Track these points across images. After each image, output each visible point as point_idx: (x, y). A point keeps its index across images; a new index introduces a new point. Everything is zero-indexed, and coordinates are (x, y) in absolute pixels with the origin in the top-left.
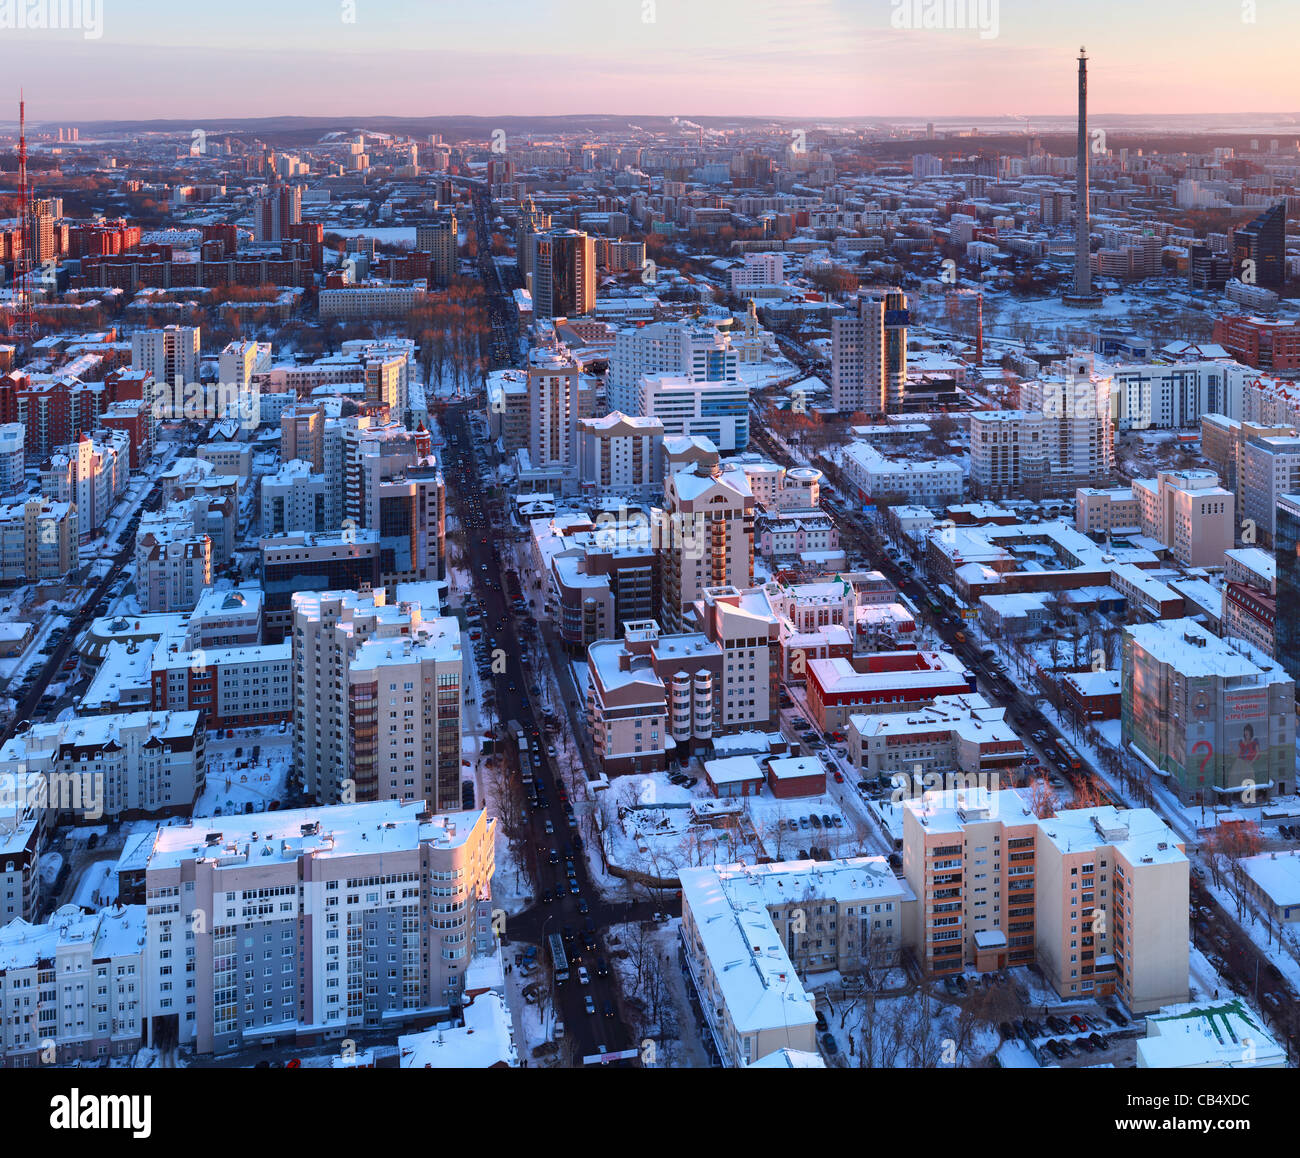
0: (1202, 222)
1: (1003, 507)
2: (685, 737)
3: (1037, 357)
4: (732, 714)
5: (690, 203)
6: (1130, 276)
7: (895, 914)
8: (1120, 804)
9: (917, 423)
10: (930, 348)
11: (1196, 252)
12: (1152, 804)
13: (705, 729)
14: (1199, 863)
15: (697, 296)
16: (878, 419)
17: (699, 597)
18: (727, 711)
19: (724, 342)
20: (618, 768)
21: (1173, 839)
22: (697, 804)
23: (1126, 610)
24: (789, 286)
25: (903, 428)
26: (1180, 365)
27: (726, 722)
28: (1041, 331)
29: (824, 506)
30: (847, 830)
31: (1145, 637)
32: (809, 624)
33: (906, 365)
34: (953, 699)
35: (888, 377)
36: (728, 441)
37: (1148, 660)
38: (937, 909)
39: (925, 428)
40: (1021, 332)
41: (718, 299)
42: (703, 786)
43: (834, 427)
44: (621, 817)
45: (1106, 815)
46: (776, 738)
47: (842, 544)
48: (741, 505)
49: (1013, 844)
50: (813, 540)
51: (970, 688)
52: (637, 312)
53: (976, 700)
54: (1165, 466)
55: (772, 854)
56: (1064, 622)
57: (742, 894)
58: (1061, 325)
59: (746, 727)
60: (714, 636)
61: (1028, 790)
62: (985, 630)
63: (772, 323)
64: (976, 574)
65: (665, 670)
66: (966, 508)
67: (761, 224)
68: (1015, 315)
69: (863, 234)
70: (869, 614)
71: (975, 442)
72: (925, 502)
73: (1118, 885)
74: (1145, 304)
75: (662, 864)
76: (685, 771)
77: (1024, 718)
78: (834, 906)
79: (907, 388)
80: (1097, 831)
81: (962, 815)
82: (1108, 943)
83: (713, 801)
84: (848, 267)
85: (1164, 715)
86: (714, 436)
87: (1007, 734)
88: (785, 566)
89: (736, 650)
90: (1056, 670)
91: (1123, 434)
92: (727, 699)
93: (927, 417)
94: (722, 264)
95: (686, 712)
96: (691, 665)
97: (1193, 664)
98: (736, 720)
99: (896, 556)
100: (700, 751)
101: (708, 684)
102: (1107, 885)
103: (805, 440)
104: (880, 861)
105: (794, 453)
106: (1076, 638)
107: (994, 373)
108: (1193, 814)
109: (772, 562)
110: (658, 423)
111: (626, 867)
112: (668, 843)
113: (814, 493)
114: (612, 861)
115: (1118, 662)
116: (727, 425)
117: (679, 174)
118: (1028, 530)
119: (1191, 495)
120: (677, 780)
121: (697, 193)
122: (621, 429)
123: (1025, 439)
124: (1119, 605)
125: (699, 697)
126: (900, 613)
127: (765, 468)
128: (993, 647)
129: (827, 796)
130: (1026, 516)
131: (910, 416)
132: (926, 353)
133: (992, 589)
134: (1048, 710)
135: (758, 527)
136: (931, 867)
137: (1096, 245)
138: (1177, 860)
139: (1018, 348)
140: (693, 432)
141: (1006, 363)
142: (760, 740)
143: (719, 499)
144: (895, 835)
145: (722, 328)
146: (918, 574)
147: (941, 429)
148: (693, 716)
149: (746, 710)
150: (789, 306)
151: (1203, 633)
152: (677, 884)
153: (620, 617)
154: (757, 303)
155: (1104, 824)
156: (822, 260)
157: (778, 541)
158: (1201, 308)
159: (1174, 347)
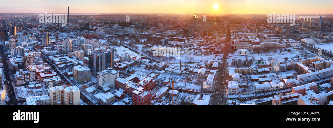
0: (81, 24)
1: (60, 55)
2: (26, 82)
3: (64, 39)
4: (31, 80)
5: (27, 23)
6: (73, 30)
7: (49, 101)
8: (73, 86)
9: (51, 47)
10: (52, 38)
11: (80, 27)
12: (76, 85)
13: (28, 81)
14: (81, 90)
15: (27, 33)
16: (47, 46)
17: (28, 67)
18: (30, 79)
19: (30, 38)
20: (19, 86)
21: (78, 88)
22: (27, 90)
23: (73, 65)
24: (37, 32)
25: (49, 47)
26: (79, 39)
27: (30, 80)
28: (64, 36)
29: (41, 56)
30: (44, 92)
31: (75, 68)
32: (39, 69)
33: (50, 40)
34: (55, 77)
35: (48, 42)
36: (31, 49)
37: (75, 70)
38: (53, 100)
39: (52, 47)
40: (62, 36)
41: (30, 33)
42: (28, 88)
43: (42, 47)
44: (19, 91)
45: (71, 87)
46: (36, 82)
47: (43, 60)
48: (32, 56)
49: (61, 92)
50: (40, 60)
51: (57, 75)
52: (21, 35)
53: (57, 76)
54: (77, 50)
55: (35, 95)
56: (67, 67)
57: (32, 100)
58: (66, 35)
59: (33, 81)
60: (29, 71)
61: (63, 86)
62: (58, 69)
63: (36, 36)
64: (57, 63)
65: (24, 75)
66: (56, 56)
67: (34, 25)
68: (61, 34)
69: (45, 26)
70: (46, 68)
71: (57, 49)
72: (52, 55)
73: (72, 94)
74: (75, 33)
75: (24, 96)
76: (26, 86)
77: (62, 78)
78: (42, 101)
79: (50, 43)
80: (70, 89)
81: (56, 89)
82: (71, 101)
83: (29, 89)
84: (44, 30)
85: (77, 76)
86: (29, 49)
87: (61, 80)
88: (37, 63)
89: (31, 73)
90: (66, 72)
91: (73, 46)
92: (31, 78)
93: (52, 46)
94: (30, 29)
95: (26, 79)
96: (27, 74)
97: (80, 70)
98: (32, 80)
99: (49, 61)
100: (28, 84)
101: (29, 76)
102: (71, 95)
103: (39, 49)
104: (47, 95)
105: (38, 50)
106: (68, 69)
107: (59, 41)
108: (80, 85)
109: (35, 63)
110: (23, 47)
111: (20, 97)
112: (24, 94)
113: (40, 55)
114: (18, 96)
115: (72, 71)
116: (31, 47)
117: (25, 19)
118: (63, 58)
119: (80, 52)
120: (25, 87)
121: (27, 22)
122: (19, 48)
123: (62, 48)
124: (72, 65)
125: (28, 78)
126: (49, 68)
127: (35, 52)
128: (59, 71)
129: (41, 88)
130: (63, 56)
131: (50, 46)
132: (52, 39)
133: (59, 64)
134: (65, 77)
135: (34, 59)
136: (53, 95)
137: (70, 27)
138: (79, 90)
139: (62, 38)
140: (27, 48)
141: (60, 40)
142: (34, 82)
143: (30, 56)
144: (49, 92)
145: (30, 37)
146: (51, 63)
147: (54, 47)
148: (27, 80)
149: (33, 79)
150: (37, 34)
151: (81, 66)
152: (25, 99)
153: (19, 69)
154: (34, 34)
155: (71, 88)
156: (41, 29)
157: (36, 60)
158: (81, 33)
159: (78, 37)
